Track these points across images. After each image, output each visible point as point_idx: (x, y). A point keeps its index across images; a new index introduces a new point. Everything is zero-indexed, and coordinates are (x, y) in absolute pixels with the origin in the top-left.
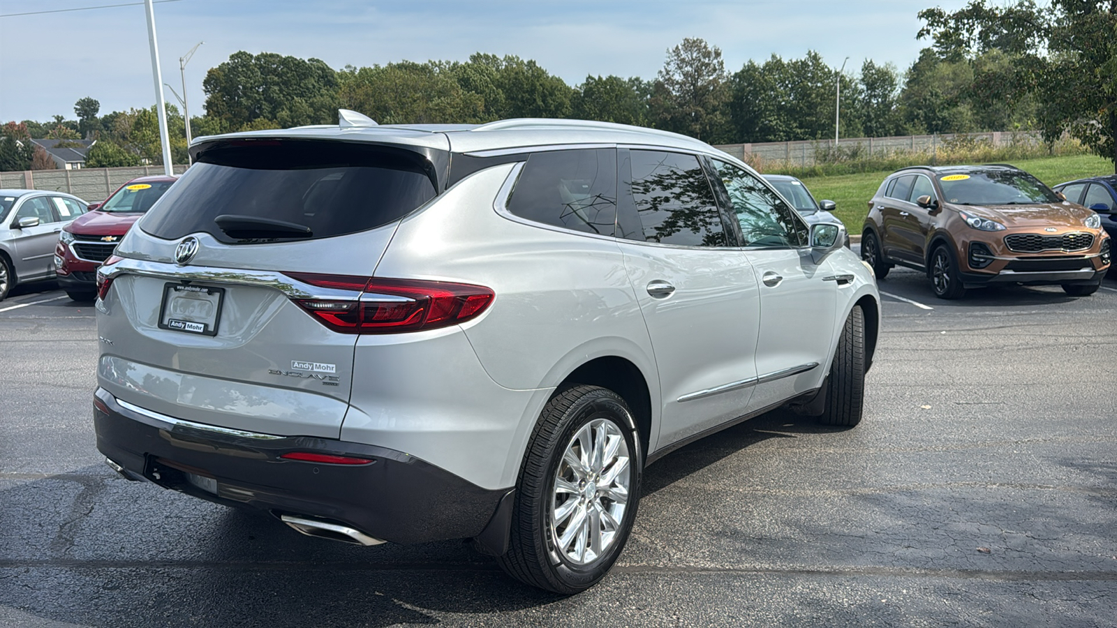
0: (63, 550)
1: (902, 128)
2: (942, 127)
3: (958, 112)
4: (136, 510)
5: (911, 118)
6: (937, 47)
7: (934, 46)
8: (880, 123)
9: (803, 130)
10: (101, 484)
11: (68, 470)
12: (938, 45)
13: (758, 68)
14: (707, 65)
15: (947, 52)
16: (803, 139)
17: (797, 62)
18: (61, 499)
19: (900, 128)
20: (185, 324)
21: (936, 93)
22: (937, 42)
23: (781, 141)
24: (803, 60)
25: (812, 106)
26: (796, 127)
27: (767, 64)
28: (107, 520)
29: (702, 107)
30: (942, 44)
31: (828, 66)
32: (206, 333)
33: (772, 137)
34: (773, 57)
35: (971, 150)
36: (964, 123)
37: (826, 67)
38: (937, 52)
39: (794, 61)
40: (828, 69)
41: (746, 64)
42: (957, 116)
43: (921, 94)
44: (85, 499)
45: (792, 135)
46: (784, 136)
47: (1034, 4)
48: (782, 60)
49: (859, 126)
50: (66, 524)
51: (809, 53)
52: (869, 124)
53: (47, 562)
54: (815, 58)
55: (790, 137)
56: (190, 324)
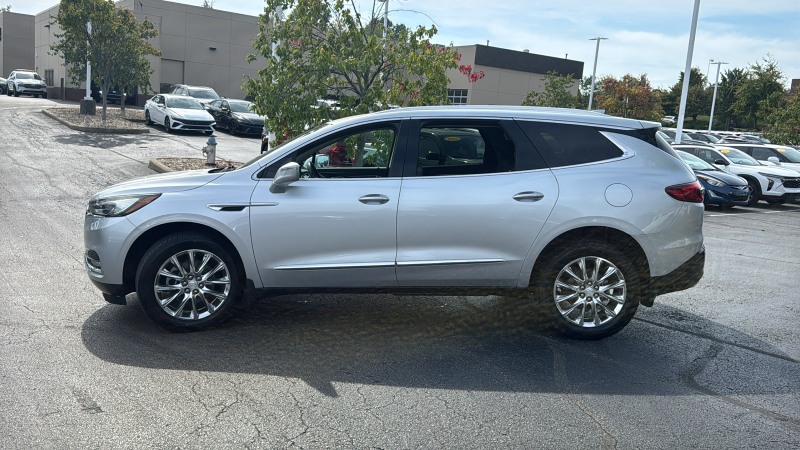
0: (716, 345)
4: (668, 352)
10: (681, 377)
11: (702, 396)
18: (713, 373)
28: (688, 352)
44: (696, 369)
50: (713, 357)
53: (726, 343)
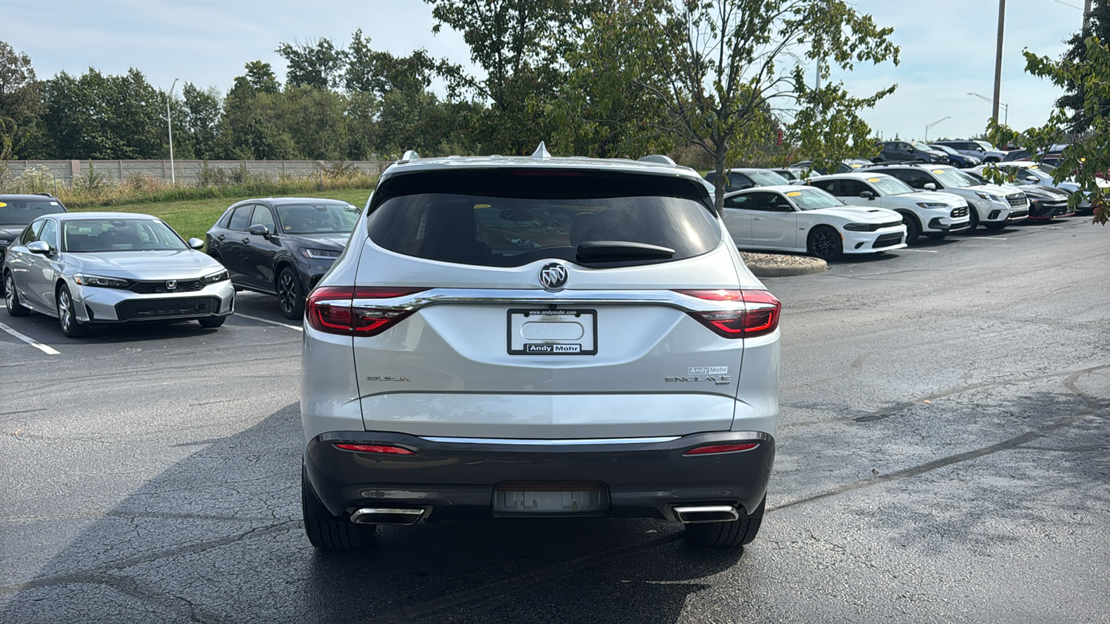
1: (232, 151)
2: (269, 153)
3: (281, 139)
5: (238, 142)
6: (250, 76)
7: (247, 75)
8: (209, 146)
9: (131, 149)
12: (251, 74)
13: (74, 81)
14: (14, 72)
15: (260, 82)
16: (132, 158)
17: (118, 79)
19: (230, 152)
20: (553, 347)
21: (260, 120)
22: (250, 72)
23: (109, 159)
24: (125, 77)
25: (138, 124)
26: (124, 145)
27: (85, 77)
29: (12, 117)
30: (255, 73)
31: (152, 86)
33: (98, 155)
34: (91, 70)
35: (350, 178)
36: (287, 151)
37: (150, 86)
38: (251, 81)
39: (114, 76)
40: (152, 88)
41: (59, 76)
42: (280, 144)
43: (246, 120)
45: (119, 153)
46: (112, 154)
47: (332, 47)
48: (102, 75)
49: (190, 147)
51: (131, 71)
52: (198, 146)
54: (137, 76)
55: (118, 155)
56: (560, 346)
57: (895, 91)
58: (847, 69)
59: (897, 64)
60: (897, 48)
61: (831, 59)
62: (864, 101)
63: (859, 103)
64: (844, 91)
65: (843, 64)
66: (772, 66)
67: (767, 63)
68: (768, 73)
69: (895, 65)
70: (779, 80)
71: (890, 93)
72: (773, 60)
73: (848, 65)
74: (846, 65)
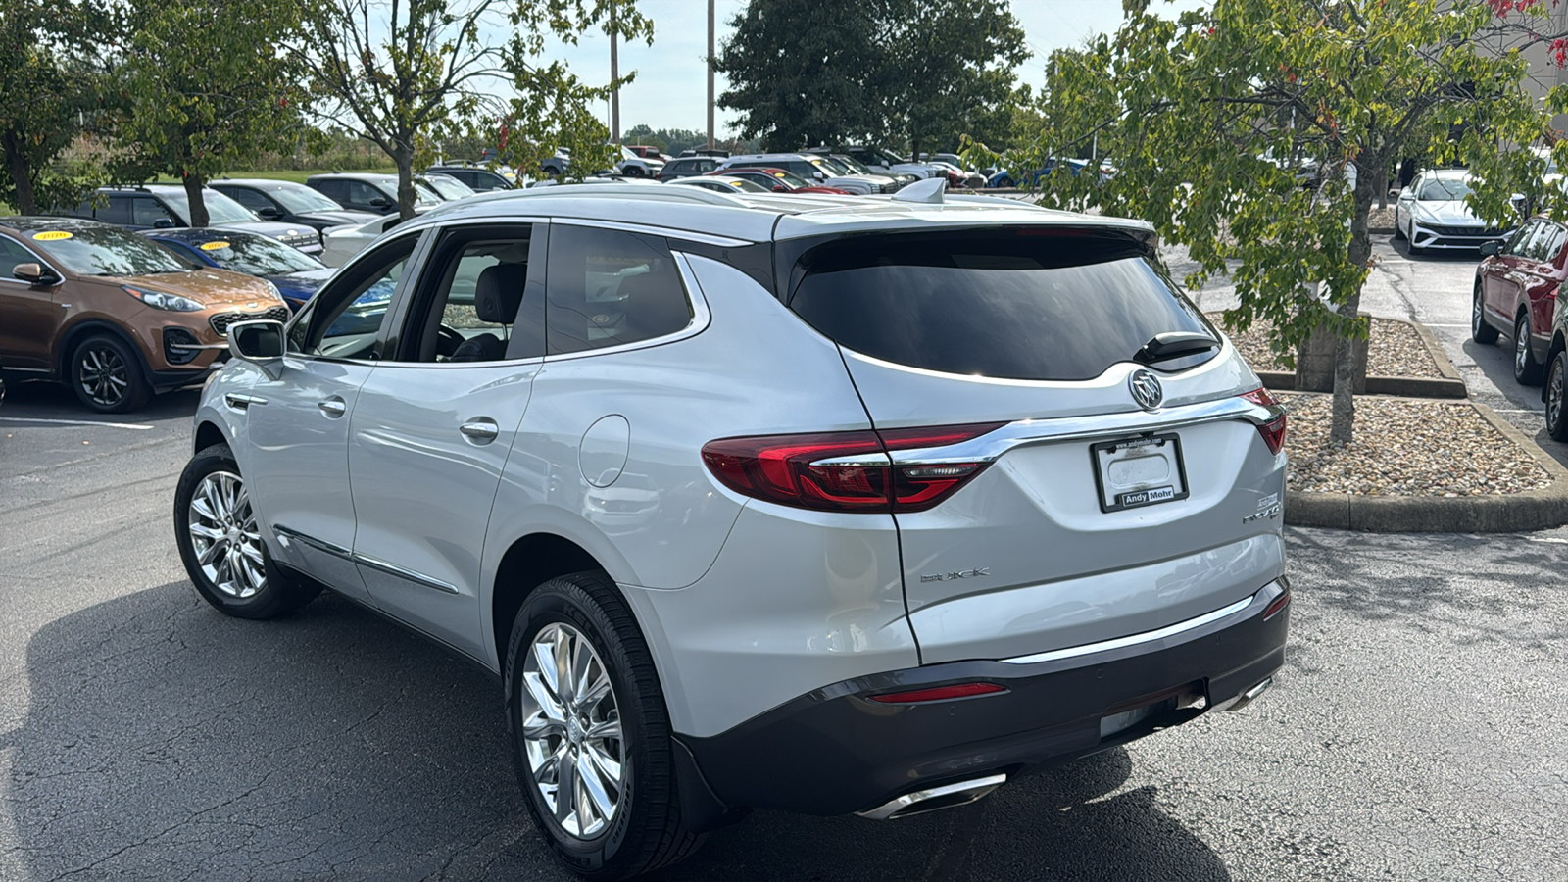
20: (1147, 494)
32: (1178, 497)
56: (1153, 492)
57: (634, 80)
58: (570, 43)
59: (650, 44)
60: (651, 21)
61: (544, 27)
62: (595, 90)
63: (589, 94)
64: (574, 76)
65: (563, 35)
66: (476, 30)
67: (468, 25)
68: (469, 40)
69: (647, 45)
70: (485, 52)
71: (629, 82)
72: (476, 21)
73: (571, 38)
74: (567, 37)
